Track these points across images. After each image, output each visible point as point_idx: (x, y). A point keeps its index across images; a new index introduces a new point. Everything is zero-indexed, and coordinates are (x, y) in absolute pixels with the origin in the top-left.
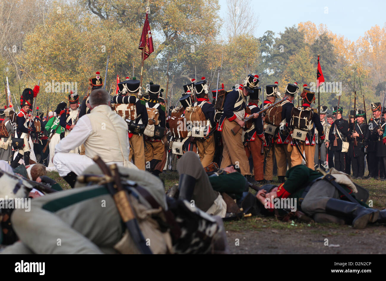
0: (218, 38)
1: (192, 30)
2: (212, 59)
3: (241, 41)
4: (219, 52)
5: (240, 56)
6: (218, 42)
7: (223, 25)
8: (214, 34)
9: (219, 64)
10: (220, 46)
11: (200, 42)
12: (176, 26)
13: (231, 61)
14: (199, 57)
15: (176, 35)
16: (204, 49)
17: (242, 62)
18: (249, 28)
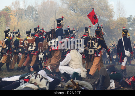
0: (113, 18)
1: (105, 16)
2: (111, 26)
3: (121, 19)
4: (114, 23)
5: (121, 24)
6: (113, 20)
7: (115, 14)
8: (112, 17)
9: (114, 27)
10: (114, 21)
11: (107, 20)
12: (99, 15)
13: (118, 26)
14: (107, 25)
15: (100, 18)
16: (109, 22)
17: (122, 26)
18: (124, 14)
